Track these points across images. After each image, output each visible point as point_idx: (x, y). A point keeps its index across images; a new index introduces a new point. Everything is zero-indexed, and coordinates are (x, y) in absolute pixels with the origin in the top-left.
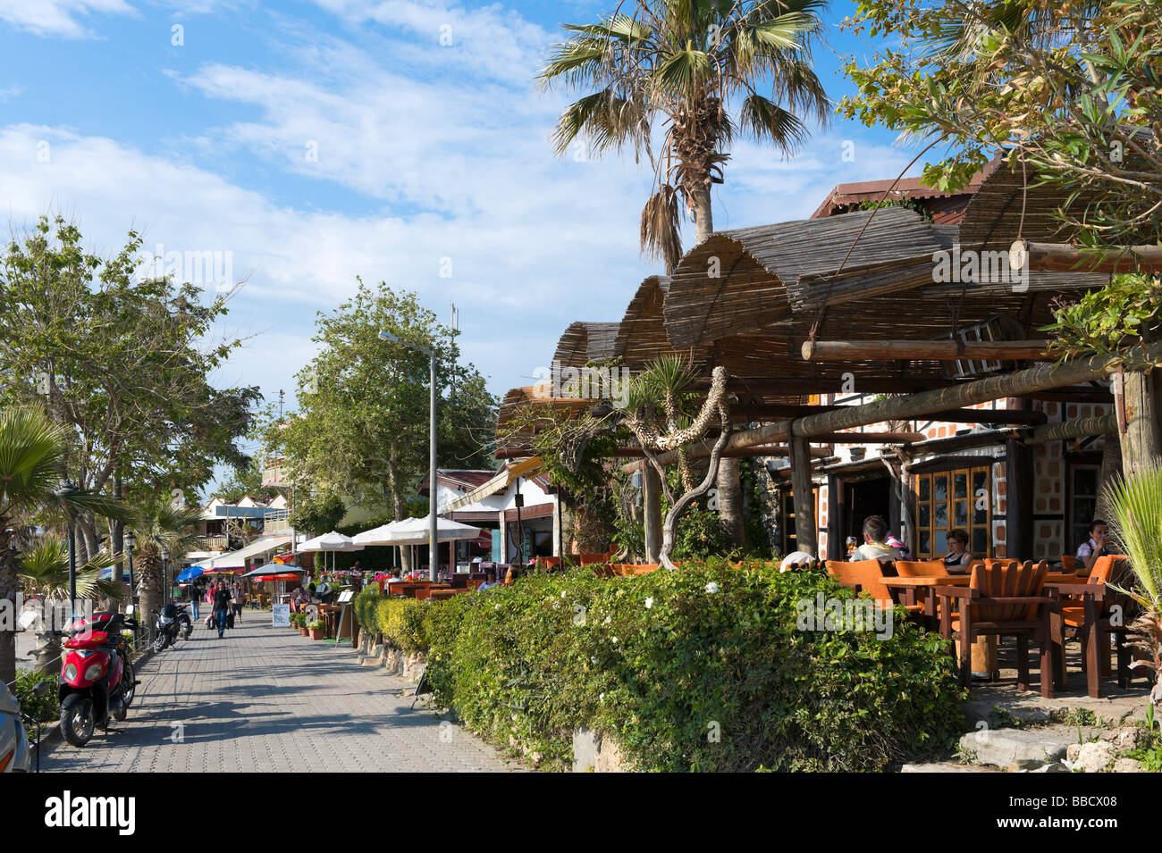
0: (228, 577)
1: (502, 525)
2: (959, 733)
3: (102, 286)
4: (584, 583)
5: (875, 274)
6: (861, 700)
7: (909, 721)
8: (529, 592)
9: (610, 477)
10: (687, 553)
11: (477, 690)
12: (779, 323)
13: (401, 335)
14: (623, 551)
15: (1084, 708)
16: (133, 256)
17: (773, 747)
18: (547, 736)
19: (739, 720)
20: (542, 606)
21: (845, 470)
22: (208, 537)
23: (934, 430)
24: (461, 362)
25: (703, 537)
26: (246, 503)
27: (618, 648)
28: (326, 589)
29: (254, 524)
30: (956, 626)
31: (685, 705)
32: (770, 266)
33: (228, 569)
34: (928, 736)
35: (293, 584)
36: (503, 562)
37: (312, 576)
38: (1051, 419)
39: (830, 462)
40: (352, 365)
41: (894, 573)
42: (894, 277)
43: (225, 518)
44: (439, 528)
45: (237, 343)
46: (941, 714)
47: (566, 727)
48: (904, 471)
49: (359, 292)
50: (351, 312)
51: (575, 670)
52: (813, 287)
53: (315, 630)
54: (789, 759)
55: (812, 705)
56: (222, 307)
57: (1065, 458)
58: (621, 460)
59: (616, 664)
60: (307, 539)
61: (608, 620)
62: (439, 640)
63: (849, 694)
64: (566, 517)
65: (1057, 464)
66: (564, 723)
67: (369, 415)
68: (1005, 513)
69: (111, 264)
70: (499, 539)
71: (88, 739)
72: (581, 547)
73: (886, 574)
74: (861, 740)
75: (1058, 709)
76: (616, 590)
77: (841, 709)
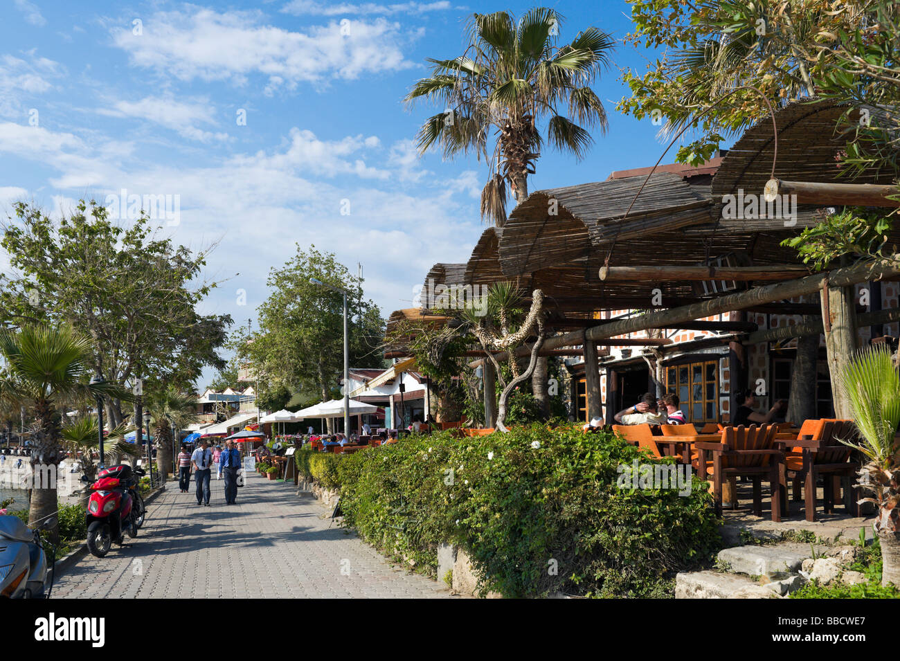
0: (217, 439)
1: (392, 404)
2: (717, 549)
3: (123, 247)
4: (444, 442)
5: (651, 218)
6: (647, 526)
7: (681, 540)
8: (406, 448)
9: (462, 370)
10: (512, 421)
11: (372, 516)
12: (578, 260)
13: (325, 283)
14: (470, 420)
15: (806, 530)
16: (144, 227)
17: (583, 560)
18: (420, 548)
19: (557, 541)
20: (415, 458)
21: (618, 364)
22: (204, 414)
23: (679, 336)
24: (365, 299)
25: (523, 410)
26: (229, 392)
27: (469, 487)
28: (279, 446)
29: (234, 405)
30: (710, 471)
31: (518, 529)
32: (576, 213)
33: (216, 434)
34: (695, 552)
35: (258, 444)
36: (392, 428)
37: (271, 438)
38: (760, 327)
39: (608, 359)
40: (295, 302)
41: (660, 434)
42: (665, 220)
43: (214, 401)
44: (350, 406)
45: (214, 285)
46: (704, 535)
47: (432, 542)
48: (658, 365)
49: (297, 253)
50: (292, 266)
51: (439, 503)
52: (607, 228)
53: (270, 474)
54: (594, 569)
55: (611, 530)
56: (203, 260)
57: (769, 354)
58: (469, 359)
59: (467, 499)
60: (267, 415)
61: (462, 468)
62: (347, 481)
63: (638, 522)
64: (433, 399)
65: (764, 358)
66: (431, 540)
67: (305, 334)
68: (728, 392)
69: (129, 232)
70: (390, 413)
71: (107, 552)
72: (442, 418)
73: (654, 434)
74: (647, 555)
75: (787, 530)
76: (466, 447)
77: (632, 533)
